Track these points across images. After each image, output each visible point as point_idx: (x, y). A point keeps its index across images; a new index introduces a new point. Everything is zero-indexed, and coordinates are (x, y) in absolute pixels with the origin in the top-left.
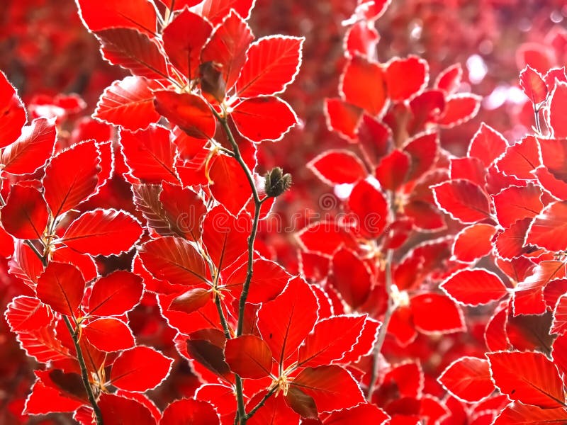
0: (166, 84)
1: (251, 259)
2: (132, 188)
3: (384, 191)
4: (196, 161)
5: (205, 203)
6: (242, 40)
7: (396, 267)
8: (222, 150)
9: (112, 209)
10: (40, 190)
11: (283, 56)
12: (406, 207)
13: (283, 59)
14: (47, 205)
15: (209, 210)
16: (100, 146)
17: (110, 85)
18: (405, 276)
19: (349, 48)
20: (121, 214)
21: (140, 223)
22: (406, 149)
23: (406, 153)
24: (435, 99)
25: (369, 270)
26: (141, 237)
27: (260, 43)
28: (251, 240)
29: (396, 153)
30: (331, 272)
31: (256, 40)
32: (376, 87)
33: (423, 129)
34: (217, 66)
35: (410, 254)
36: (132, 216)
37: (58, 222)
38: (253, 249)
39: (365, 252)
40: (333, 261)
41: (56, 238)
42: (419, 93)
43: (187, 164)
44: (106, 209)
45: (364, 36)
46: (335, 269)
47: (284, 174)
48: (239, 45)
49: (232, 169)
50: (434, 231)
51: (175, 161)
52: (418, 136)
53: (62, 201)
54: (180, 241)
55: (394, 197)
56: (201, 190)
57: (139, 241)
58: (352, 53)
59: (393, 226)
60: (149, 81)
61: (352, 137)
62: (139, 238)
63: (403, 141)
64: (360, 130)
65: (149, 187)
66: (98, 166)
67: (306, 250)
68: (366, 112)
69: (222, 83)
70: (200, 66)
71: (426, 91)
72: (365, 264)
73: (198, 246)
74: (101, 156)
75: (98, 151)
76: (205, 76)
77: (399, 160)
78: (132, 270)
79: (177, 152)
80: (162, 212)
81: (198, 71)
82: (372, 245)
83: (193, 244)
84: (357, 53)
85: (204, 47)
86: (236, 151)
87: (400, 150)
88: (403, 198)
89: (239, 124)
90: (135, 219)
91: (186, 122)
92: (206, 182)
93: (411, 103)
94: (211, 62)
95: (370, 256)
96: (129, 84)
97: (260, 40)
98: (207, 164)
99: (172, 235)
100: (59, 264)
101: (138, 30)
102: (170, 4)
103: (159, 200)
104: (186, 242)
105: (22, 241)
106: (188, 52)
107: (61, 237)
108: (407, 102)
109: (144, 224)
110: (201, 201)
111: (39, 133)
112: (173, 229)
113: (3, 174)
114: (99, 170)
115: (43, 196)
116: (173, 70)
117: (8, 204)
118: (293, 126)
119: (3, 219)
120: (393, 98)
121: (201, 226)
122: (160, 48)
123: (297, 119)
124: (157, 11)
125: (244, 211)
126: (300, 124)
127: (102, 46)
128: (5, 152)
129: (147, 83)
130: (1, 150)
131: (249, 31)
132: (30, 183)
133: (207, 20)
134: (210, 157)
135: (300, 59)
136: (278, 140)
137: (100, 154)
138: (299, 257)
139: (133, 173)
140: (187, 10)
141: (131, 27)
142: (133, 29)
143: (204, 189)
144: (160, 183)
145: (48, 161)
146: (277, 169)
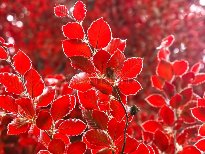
0: (95, 75)
1: (125, 137)
2: (82, 111)
3: (173, 109)
4: (105, 102)
5: (108, 116)
6: (121, 59)
7: (178, 136)
8: (114, 98)
9: (75, 119)
10: (49, 113)
11: (136, 65)
12: (181, 115)
13: (136, 66)
14: (52, 118)
15: (110, 119)
16: (71, 96)
17: (74, 76)
18: (181, 140)
19: (160, 57)
20: (78, 120)
21: (85, 124)
22: (181, 94)
23: (181, 95)
24: (191, 75)
25: (168, 138)
26: (85, 129)
27: (128, 60)
28: (125, 130)
29: (177, 95)
30: (154, 139)
31: (126, 59)
32: (169, 71)
33: (187, 86)
34: (112, 69)
35: (183, 132)
36: (82, 121)
37: (56, 124)
38: (126, 133)
39: (166, 131)
40: (155, 134)
41: (55, 129)
42: (185, 73)
43: (102, 103)
44: (73, 119)
45: (165, 53)
46: (155, 137)
47: (137, 107)
48: (120, 61)
49: (118, 105)
50: (191, 123)
51: (98, 102)
52: (185, 89)
53: (57, 116)
54: (99, 130)
55: (176, 111)
56: (107, 112)
57: (85, 130)
58: (161, 59)
59: (176, 122)
60: (88, 74)
61: (161, 89)
62: (84, 129)
63: (180, 91)
64: (164, 87)
65: (88, 111)
66: (70, 103)
67: (145, 131)
68: (166, 80)
69: (114, 75)
70: (106, 69)
71: (188, 72)
72: (166, 136)
73: (106, 132)
74: (71, 100)
75: (70, 98)
76: (108, 73)
77: (178, 97)
78: (82, 141)
79: (98, 99)
80: (93, 120)
81: (106, 70)
82: (169, 129)
83: (104, 131)
84: (162, 59)
85: (108, 62)
86: (119, 99)
87: (179, 94)
88: (180, 111)
89: (121, 89)
90: (83, 122)
91: (101, 89)
92: (109, 109)
93: (183, 77)
94: (111, 67)
95: (168, 133)
96: (81, 75)
97: (128, 59)
98: (109, 104)
99: (97, 128)
100: (56, 139)
101: (84, 56)
102: (96, 47)
103: (92, 116)
104: (102, 131)
105: (43, 130)
106: (102, 64)
107: (57, 129)
108: (181, 76)
109: (87, 124)
110: (107, 116)
111: (49, 92)
112: (97, 126)
113: (36, 107)
114: (70, 105)
115: (51, 114)
116: (97, 70)
117: (38, 118)
118: (140, 89)
119: (36, 123)
120: (176, 75)
121: (107, 125)
122: (92, 62)
123: (141, 87)
124: (91, 49)
125: (123, 120)
126: (142, 89)
127: (72, 62)
128: (37, 99)
129: (88, 75)
130: (35, 98)
131: (124, 56)
132: (46, 110)
133: (109, 53)
134: (110, 101)
135: (142, 66)
136: (135, 94)
137: (71, 99)
138: (142, 133)
139: (82, 106)
140: (102, 49)
141: (82, 55)
142: (82, 56)
143: (108, 112)
144: (92, 110)
145: (52, 102)
146: (135, 105)
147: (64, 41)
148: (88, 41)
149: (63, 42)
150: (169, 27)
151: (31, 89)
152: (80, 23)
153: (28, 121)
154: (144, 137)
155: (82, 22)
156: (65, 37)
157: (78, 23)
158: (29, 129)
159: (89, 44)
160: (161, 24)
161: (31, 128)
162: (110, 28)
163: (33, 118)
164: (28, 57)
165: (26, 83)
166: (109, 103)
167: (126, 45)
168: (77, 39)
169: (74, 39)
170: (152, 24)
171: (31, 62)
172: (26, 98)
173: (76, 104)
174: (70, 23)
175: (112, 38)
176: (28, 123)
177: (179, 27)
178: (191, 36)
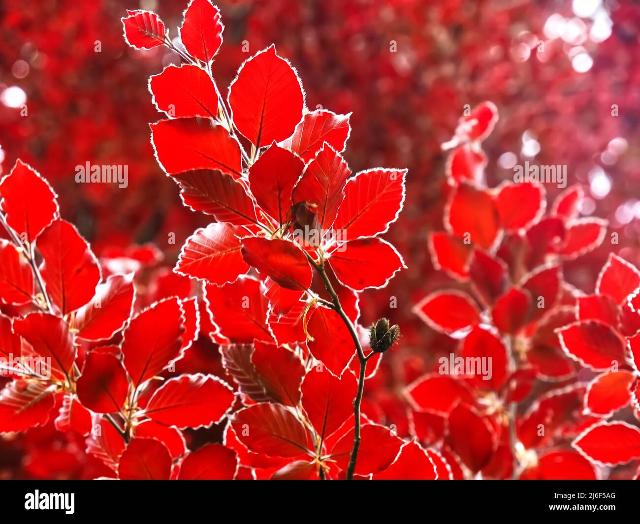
0: (256, 230)
1: (357, 425)
2: (220, 349)
3: (503, 336)
4: (291, 315)
5: (303, 362)
6: (337, 175)
7: (521, 422)
8: (320, 301)
9: (198, 374)
10: (118, 357)
11: (384, 192)
12: (529, 354)
13: (384, 195)
14: (127, 373)
15: (308, 370)
16: (183, 303)
17: (192, 234)
19: (454, 174)
20: (210, 379)
21: (231, 389)
22: (525, 286)
23: (526, 292)
24: (554, 226)
25: (490, 428)
26: (232, 405)
27: (358, 177)
28: (357, 403)
29: (514, 292)
30: (447, 432)
31: (353, 175)
32: (485, 217)
33: (542, 262)
34: (310, 207)
35: (535, 406)
36: (222, 382)
37: (140, 392)
38: (360, 413)
39: (484, 407)
40: (450, 419)
41: (138, 410)
42: (536, 221)
43: (282, 319)
44: (193, 373)
45: (469, 159)
46: (451, 428)
47: (391, 326)
48: (334, 182)
49: (332, 322)
50: (562, 379)
51: (268, 316)
52: (538, 270)
53: (144, 368)
54: (277, 407)
55: (513, 343)
56: (297, 348)
57: (230, 409)
58: (457, 179)
59: (515, 375)
60: (236, 227)
61: (463, 274)
62: (230, 406)
63: (520, 277)
64: (471, 267)
65: (240, 348)
66: (182, 326)
67: (418, 408)
68: (477, 247)
69: (317, 225)
70: (292, 207)
71: (545, 218)
72: (486, 422)
73: (297, 412)
74: (185, 315)
75: (181, 309)
76: (298, 219)
77: (517, 297)
78: (225, 442)
79: (269, 306)
80: (255, 375)
81: (290, 212)
82: (491, 399)
83: (291, 409)
84: (463, 179)
85: (295, 186)
86: (335, 302)
87: (518, 287)
88: (524, 343)
89: (338, 271)
90: (226, 384)
91: (278, 273)
92: (304, 338)
93: (529, 233)
94: (304, 202)
95: (490, 411)
96: (214, 231)
97: (358, 174)
98: (304, 318)
99: (268, 401)
100: (143, 439)
101: (221, 171)
102: (256, 139)
103: (251, 362)
104: (283, 408)
105: (101, 415)
106: (278, 193)
107: (143, 409)
108: (522, 232)
109: (236, 390)
110: (298, 360)
111: (116, 292)
112: (269, 393)
113: (77, 341)
114: (183, 330)
115: (123, 364)
116: (262, 213)
117: (84, 374)
118: (399, 270)
119: (79, 392)
120: (506, 228)
121: (300, 390)
122: (247, 189)
123: (403, 262)
124: (242, 148)
125: (347, 370)
126: (406, 267)
127: (182, 191)
128: (78, 315)
129: (234, 230)
130: (73, 313)
131: (344, 165)
132: (107, 350)
133: (298, 156)
134: (307, 310)
135: (403, 194)
136: (383, 286)
137: (184, 312)
138: (410, 416)
139: (221, 332)
140: (275, 145)
141: (214, 167)
142: (215, 169)
143: (301, 347)
144: (252, 342)
145: (126, 324)
146: (383, 321)
147: (156, 124)
148: (231, 121)
149: (154, 127)
150: (482, 86)
151: (59, 287)
152: (203, 65)
153: (52, 388)
154: (416, 429)
155: (211, 62)
156: (160, 111)
157: (199, 65)
158: (58, 414)
159: (236, 132)
160: (456, 77)
161: (62, 410)
162: (299, 79)
163: (69, 375)
164: (47, 183)
165: (42, 266)
166: (302, 318)
167: (350, 129)
168: (198, 116)
169: (189, 117)
170: (429, 78)
171: (57, 199)
172: (44, 314)
173: (201, 328)
174: (174, 66)
175: (305, 111)
176: (54, 395)
177: (512, 85)
178: (551, 113)
